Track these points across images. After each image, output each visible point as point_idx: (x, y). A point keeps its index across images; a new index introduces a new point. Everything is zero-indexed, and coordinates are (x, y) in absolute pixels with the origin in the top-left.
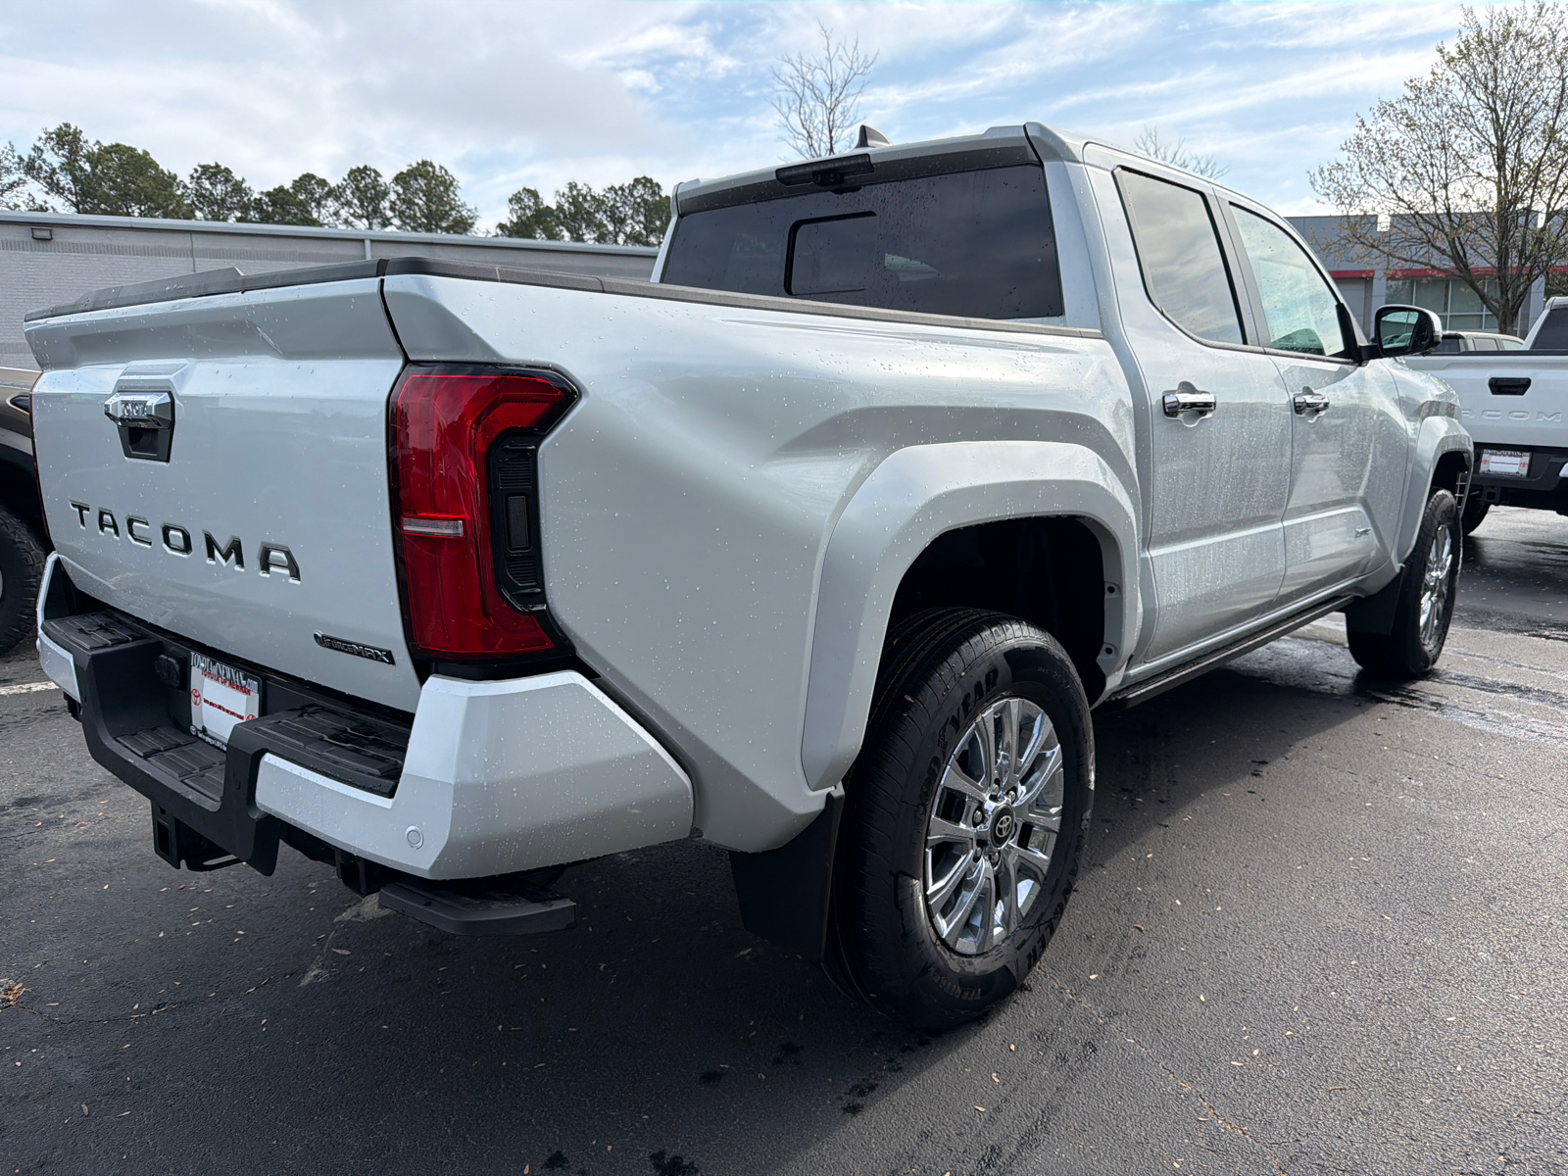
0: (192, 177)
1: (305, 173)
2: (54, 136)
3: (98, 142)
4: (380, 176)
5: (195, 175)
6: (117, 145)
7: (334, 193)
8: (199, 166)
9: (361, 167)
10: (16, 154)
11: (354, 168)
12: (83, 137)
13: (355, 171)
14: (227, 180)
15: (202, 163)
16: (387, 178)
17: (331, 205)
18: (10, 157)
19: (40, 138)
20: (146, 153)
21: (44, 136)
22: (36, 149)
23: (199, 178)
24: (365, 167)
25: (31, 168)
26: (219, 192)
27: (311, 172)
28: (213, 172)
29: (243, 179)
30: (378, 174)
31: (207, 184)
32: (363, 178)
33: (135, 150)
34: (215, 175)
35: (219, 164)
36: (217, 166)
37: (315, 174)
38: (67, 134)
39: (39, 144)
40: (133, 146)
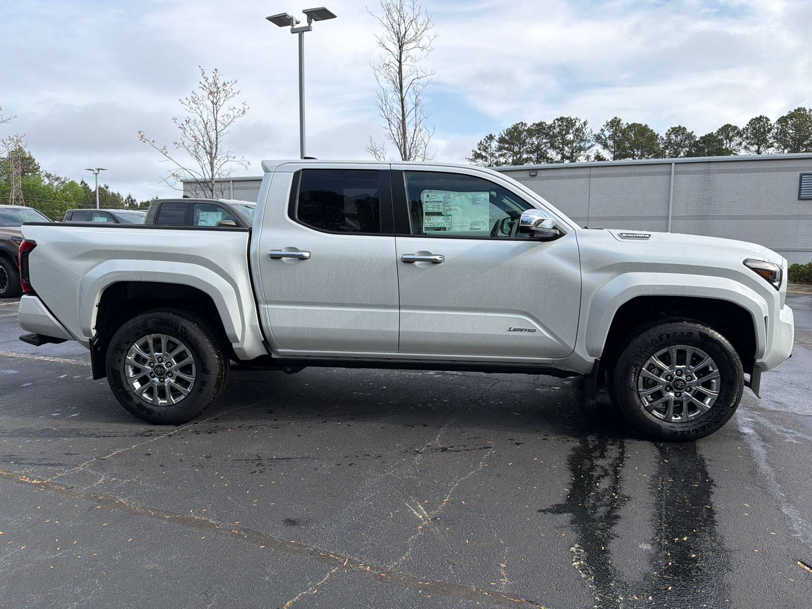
0: (667, 134)
1: (726, 124)
2: (609, 124)
3: (627, 123)
4: (769, 120)
5: (668, 133)
6: (634, 124)
7: (739, 134)
8: (671, 128)
9: (758, 117)
10: (593, 134)
11: (754, 118)
12: (621, 122)
13: (754, 119)
14: (683, 134)
15: (672, 127)
16: (773, 121)
17: (737, 139)
18: (590, 136)
19: (604, 125)
20: (646, 126)
21: (606, 124)
22: (602, 130)
23: (670, 134)
24: (761, 117)
25: (598, 138)
26: (679, 139)
27: (729, 123)
28: (678, 130)
29: (693, 132)
30: (767, 119)
31: (673, 137)
32: (759, 123)
33: (642, 125)
34: (678, 131)
35: (681, 126)
36: (680, 127)
37: (731, 124)
38: (615, 122)
39: (603, 128)
40: (641, 123)
